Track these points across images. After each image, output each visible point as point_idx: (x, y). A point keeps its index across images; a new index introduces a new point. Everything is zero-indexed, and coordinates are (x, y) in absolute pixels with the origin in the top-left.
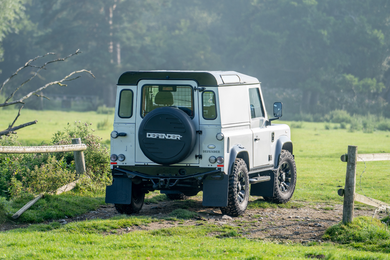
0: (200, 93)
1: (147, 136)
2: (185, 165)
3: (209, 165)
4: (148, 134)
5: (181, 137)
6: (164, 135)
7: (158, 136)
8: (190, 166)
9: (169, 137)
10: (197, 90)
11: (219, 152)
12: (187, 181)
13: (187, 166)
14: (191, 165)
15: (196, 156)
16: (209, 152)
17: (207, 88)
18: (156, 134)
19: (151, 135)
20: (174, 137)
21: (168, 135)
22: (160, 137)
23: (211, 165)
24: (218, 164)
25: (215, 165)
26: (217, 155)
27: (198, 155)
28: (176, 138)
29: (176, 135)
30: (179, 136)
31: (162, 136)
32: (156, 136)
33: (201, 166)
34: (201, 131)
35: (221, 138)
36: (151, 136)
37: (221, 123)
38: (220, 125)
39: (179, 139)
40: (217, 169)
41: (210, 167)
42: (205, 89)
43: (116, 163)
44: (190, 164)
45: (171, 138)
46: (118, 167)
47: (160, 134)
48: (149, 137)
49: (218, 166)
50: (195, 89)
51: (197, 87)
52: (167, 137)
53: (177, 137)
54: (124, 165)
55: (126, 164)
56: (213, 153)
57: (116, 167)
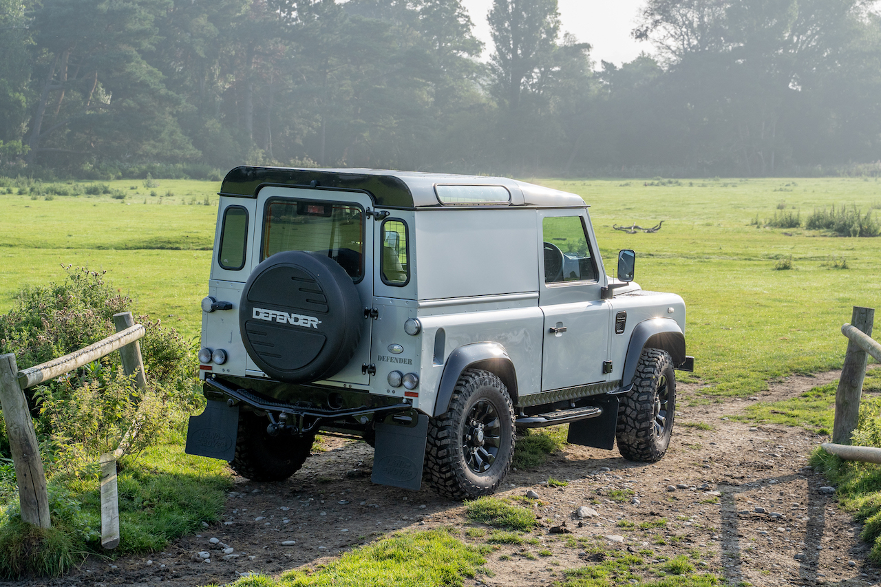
0: (379, 223)
1: (254, 316)
2: (342, 385)
3: (388, 391)
4: (255, 310)
5: (320, 322)
6: (286, 314)
7: (275, 316)
8: (350, 389)
9: (296, 320)
10: (372, 217)
11: (410, 362)
12: (341, 422)
13: (344, 389)
14: (354, 387)
15: (364, 368)
16: (389, 361)
17: (393, 213)
18: (271, 312)
19: (262, 314)
20: (306, 321)
21: (294, 316)
22: (278, 320)
23: (394, 392)
24: (407, 391)
25: (399, 393)
26: (406, 369)
27: (368, 364)
28: (309, 325)
29: (310, 318)
30: (316, 319)
31: (283, 317)
32: (271, 316)
33: (372, 390)
34: (376, 312)
35: (416, 330)
36: (262, 317)
37: (416, 294)
38: (415, 300)
39: (316, 327)
40: (404, 401)
41: (391, 394)
42: (387, 214)
43: (210, 368)
44: (352, 385)
45: (300, 323)
46: (214, 376)
47: (278, 313)
48: (257, 317)
49: (406, 394)
50: (369, 214)
51: (372, 210)
52: (292, 322)
53: (312, 322)
54: (226, 373)
55: (228, 371)
56: (398, 364)
57: (211, 378)
